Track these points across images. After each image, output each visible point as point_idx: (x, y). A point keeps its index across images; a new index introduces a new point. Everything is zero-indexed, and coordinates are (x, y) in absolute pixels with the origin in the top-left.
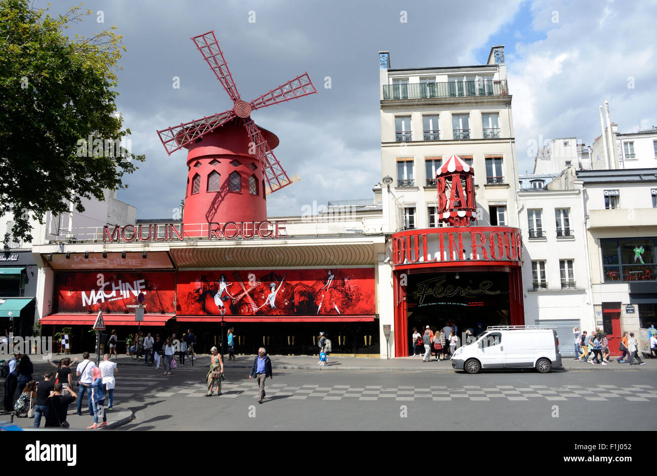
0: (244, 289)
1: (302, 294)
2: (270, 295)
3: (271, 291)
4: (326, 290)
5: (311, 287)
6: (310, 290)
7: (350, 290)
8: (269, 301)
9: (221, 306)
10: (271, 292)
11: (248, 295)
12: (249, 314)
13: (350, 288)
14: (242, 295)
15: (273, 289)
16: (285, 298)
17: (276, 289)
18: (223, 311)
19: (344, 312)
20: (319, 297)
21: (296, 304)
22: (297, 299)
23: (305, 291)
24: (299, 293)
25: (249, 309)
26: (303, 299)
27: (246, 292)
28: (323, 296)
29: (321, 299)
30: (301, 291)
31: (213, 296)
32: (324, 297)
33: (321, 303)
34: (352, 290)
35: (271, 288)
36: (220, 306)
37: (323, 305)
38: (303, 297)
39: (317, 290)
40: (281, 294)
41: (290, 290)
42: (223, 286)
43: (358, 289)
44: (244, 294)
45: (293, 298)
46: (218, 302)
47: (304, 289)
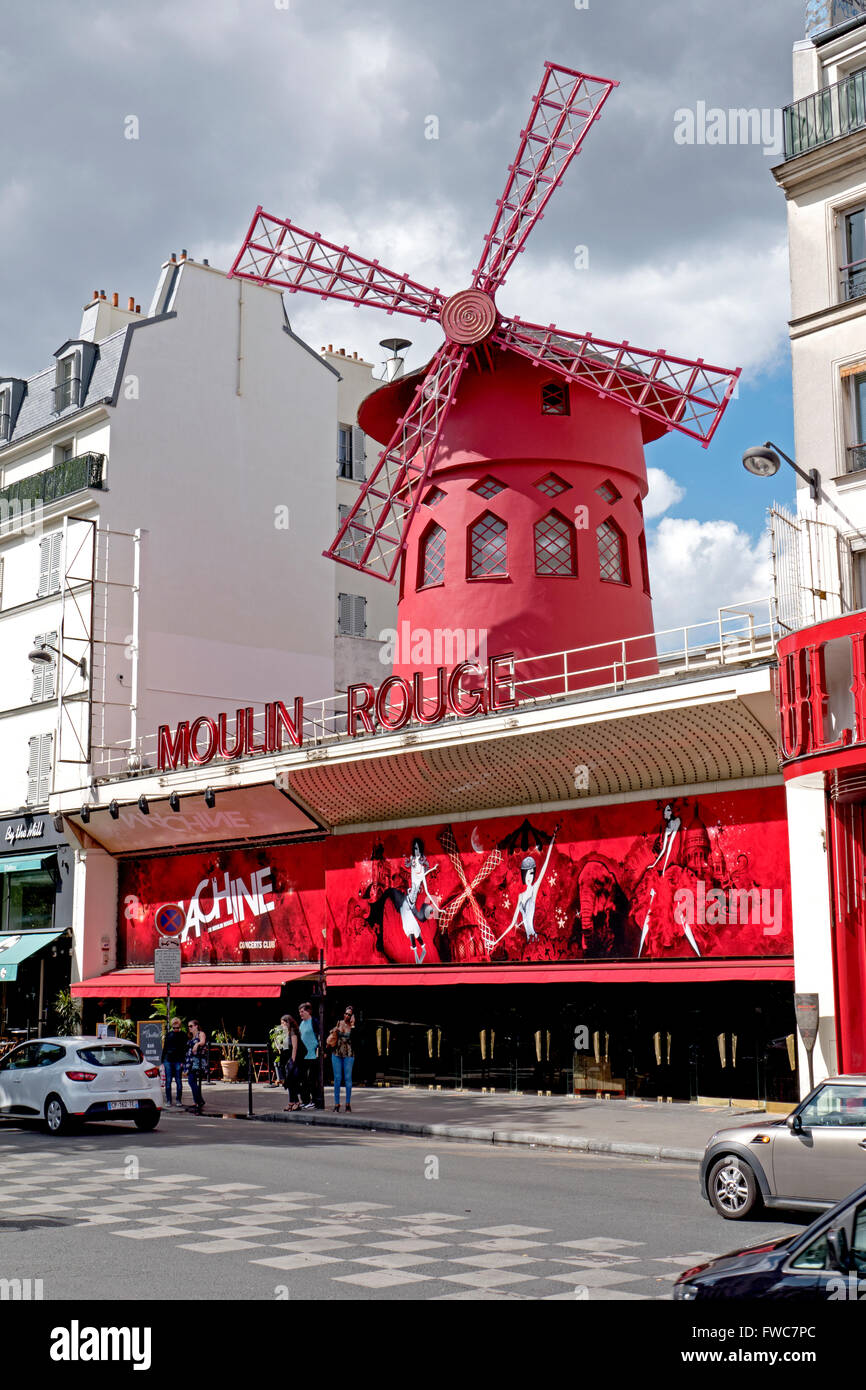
0: (465, 884)
1: (600, 888)
2: (523, 898)
3: (524, 883)
4: (660, 874)
5: (621, 865)
6: (620, 877)
7: (724, 868)
8: (520, 917)
9: (417, 936)
10: (523, 888)
11: (472, 900)
12: (475, 960)
13: (724, 863)
14: (459, 901)
15: (529, 877)
16: (557, 905)
17: (536, 874)
18: (420, 951)
19: (709, 950)
20: (641, 899)
21: (587, 924)
22: (590, 906)
23: (607, 879)
24: (591, 886)
25: (476, 946)
26: (601, 908)
27: (468, 892)
28: (653, 893)
29: (647, 903)
30: (597, 881)
31: (398, 907)
32: (656, 897)
33: (647, 919)
34: (731, 866)
35: (524, 873)
36: (413, 936)
37: (653, 925)
38: (603, 899)
39: (637, 875)
40: (548, 891)
41: (569, 878)
42: (418, 875)
43: (746, 865)
44: (463, 896)
45: (576, 905)
46: (410, 926)
47: (605, 872)
